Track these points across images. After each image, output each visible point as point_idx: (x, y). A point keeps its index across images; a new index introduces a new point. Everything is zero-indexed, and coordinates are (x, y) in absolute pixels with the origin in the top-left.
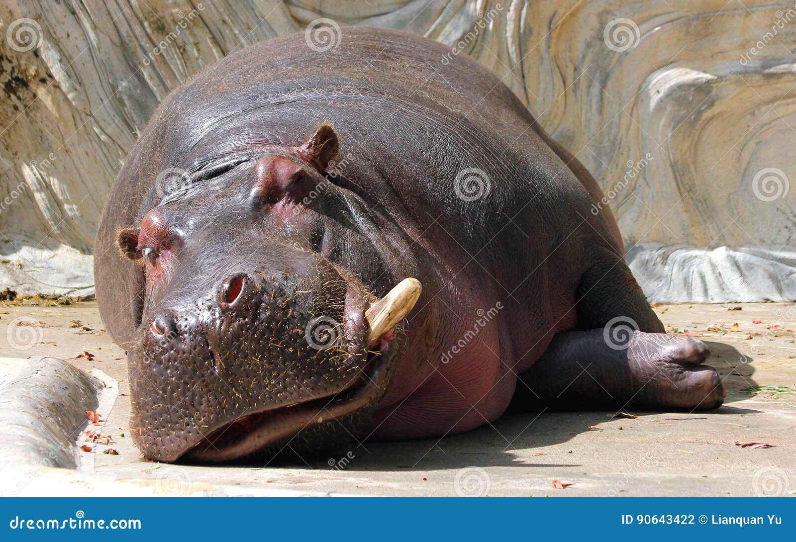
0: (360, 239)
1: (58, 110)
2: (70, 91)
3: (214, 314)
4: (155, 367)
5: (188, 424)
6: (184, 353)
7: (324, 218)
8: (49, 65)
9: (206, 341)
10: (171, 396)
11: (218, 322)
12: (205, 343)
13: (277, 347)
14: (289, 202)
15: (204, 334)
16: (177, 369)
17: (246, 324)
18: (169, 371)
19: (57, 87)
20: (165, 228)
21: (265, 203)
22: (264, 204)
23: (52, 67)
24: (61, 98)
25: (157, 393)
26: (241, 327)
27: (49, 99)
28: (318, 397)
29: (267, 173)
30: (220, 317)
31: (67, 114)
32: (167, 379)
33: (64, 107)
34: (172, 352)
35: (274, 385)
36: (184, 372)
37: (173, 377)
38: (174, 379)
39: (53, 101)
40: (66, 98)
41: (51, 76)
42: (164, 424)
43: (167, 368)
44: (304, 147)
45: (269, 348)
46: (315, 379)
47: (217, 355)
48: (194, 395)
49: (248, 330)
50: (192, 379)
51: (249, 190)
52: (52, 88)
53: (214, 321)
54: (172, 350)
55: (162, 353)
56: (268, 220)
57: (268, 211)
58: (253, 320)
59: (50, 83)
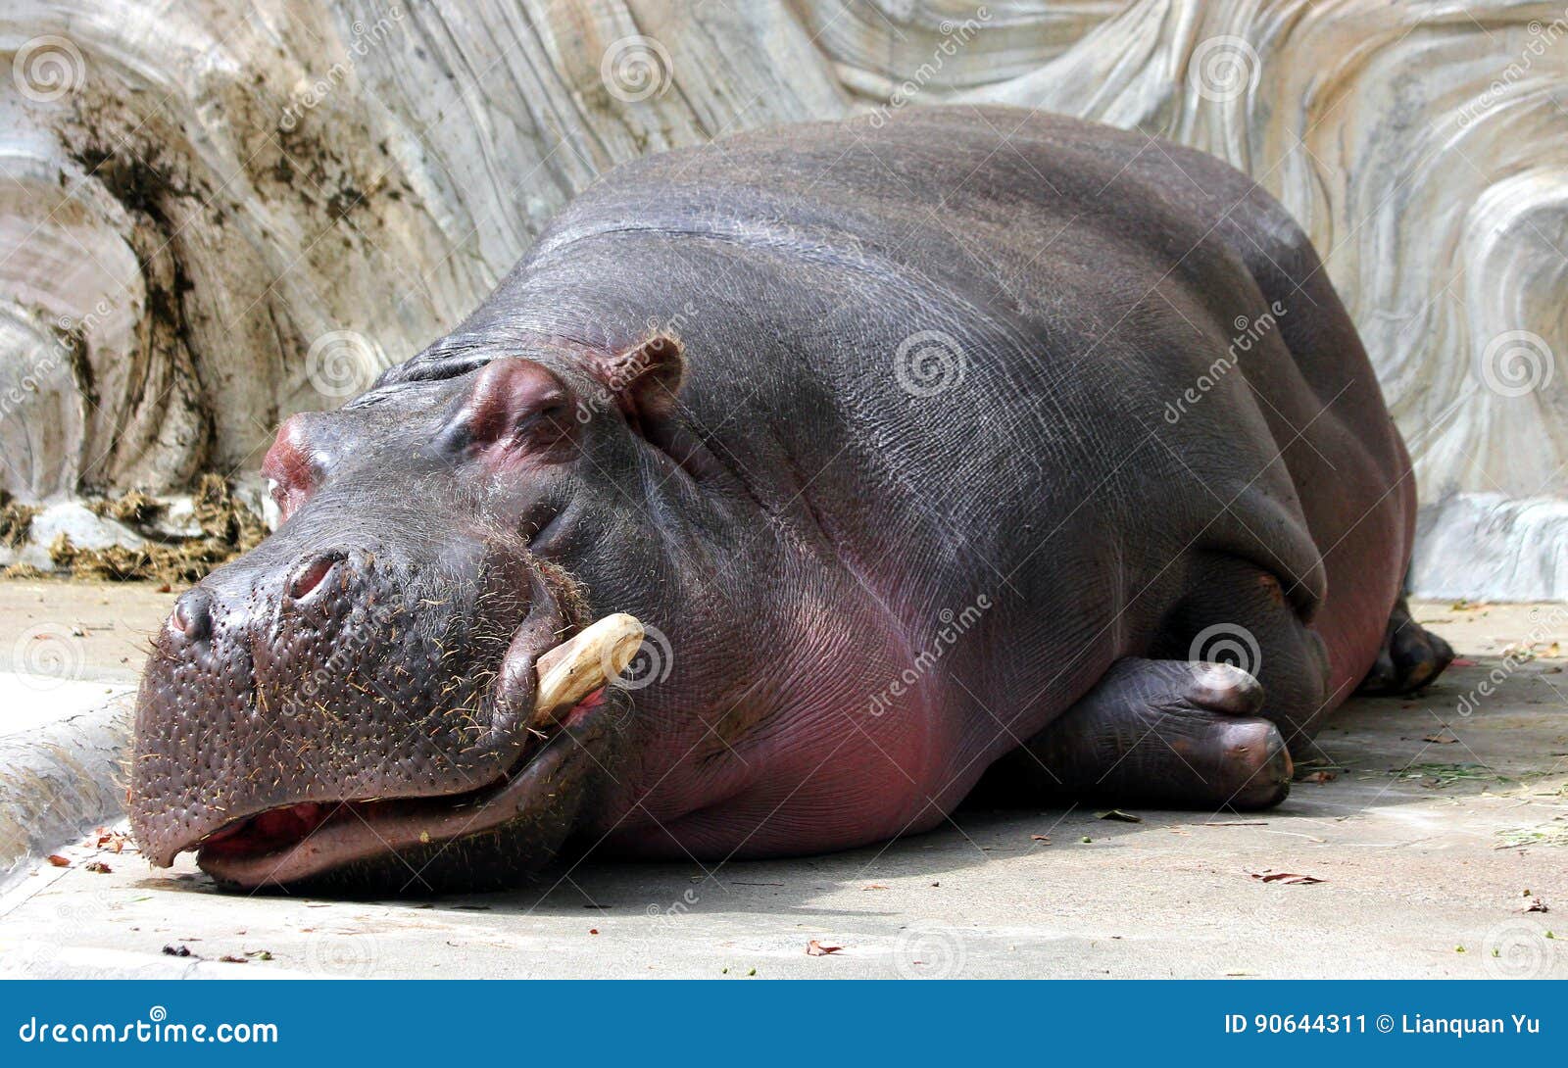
0: (638, 533)
1: (423, 247)
2: (442, 215)
3: (271, 612)
4: (162, 686)
5: (195, 799)
6: (209, 671)
7: (579, 482)
8: (406, 168)
9: (250, 658)
10: (176, 744)
11: (275, 628)
12: (247, 661)
13: (360, 692)
14: (518, 445)
15: (248, 644)
16: (192, 697)
17: (316, 640)
18: (179, 699)
19: (419, 206)
20: (305, 450)
21: (474, 439)
22: (471, 443)
23: (410, 172)
24: (426, 225)
25: (156, 733)
26: (306, 645)
27: (406, 226)
28: (417, 794)
29: (492, 388)
30: (280, 619)
31: (438, 255)
32: (174, 712)
33: (432, 241)
34: (191, 665)
35: (344, 759)
36: (203, 706)
37: (184, 710)
38: (185, 714)
39: (411, 232)
40: (436, 229)
41: (409, 188)
42: (159, 791)
43: (179, 692)
44: (612, 362)
45: (346, 689)
46: (416, 761)
47: (260, 684)
48: (212, 750)
49: (316, 652)
50: (214, 720)
51: (456, 411)
52: (411, 209)
53: (268, 624)
54: (191, 661)
55: (176, 664)
56: (467, 470)
57: (474, 454)
58: (330, 636)
59: (405, 198)
